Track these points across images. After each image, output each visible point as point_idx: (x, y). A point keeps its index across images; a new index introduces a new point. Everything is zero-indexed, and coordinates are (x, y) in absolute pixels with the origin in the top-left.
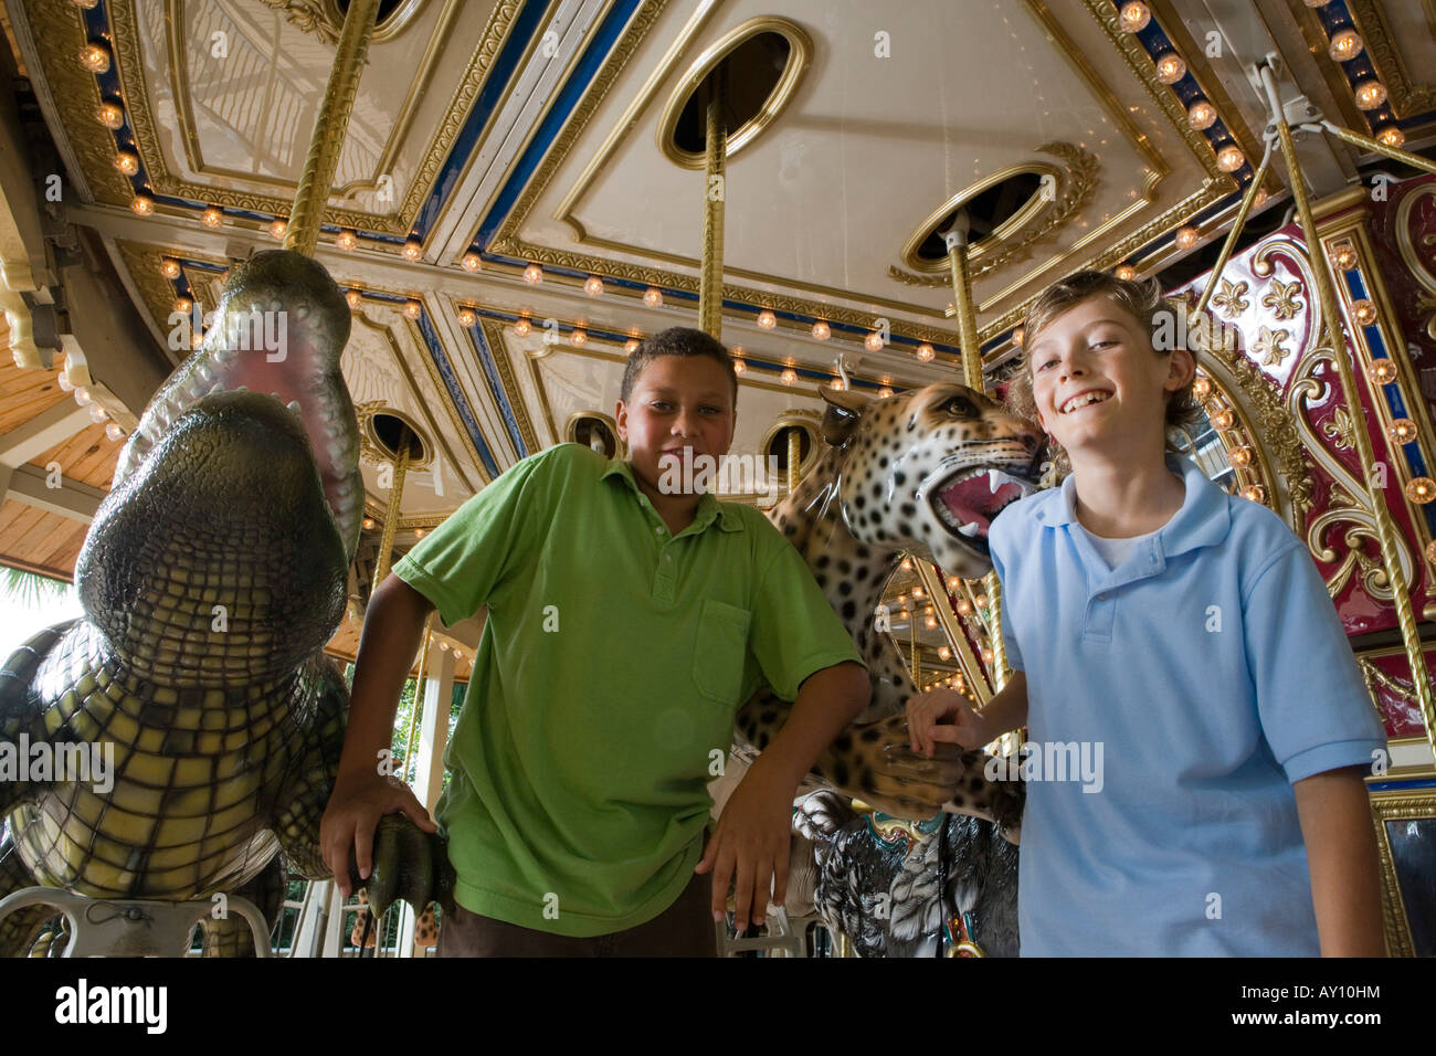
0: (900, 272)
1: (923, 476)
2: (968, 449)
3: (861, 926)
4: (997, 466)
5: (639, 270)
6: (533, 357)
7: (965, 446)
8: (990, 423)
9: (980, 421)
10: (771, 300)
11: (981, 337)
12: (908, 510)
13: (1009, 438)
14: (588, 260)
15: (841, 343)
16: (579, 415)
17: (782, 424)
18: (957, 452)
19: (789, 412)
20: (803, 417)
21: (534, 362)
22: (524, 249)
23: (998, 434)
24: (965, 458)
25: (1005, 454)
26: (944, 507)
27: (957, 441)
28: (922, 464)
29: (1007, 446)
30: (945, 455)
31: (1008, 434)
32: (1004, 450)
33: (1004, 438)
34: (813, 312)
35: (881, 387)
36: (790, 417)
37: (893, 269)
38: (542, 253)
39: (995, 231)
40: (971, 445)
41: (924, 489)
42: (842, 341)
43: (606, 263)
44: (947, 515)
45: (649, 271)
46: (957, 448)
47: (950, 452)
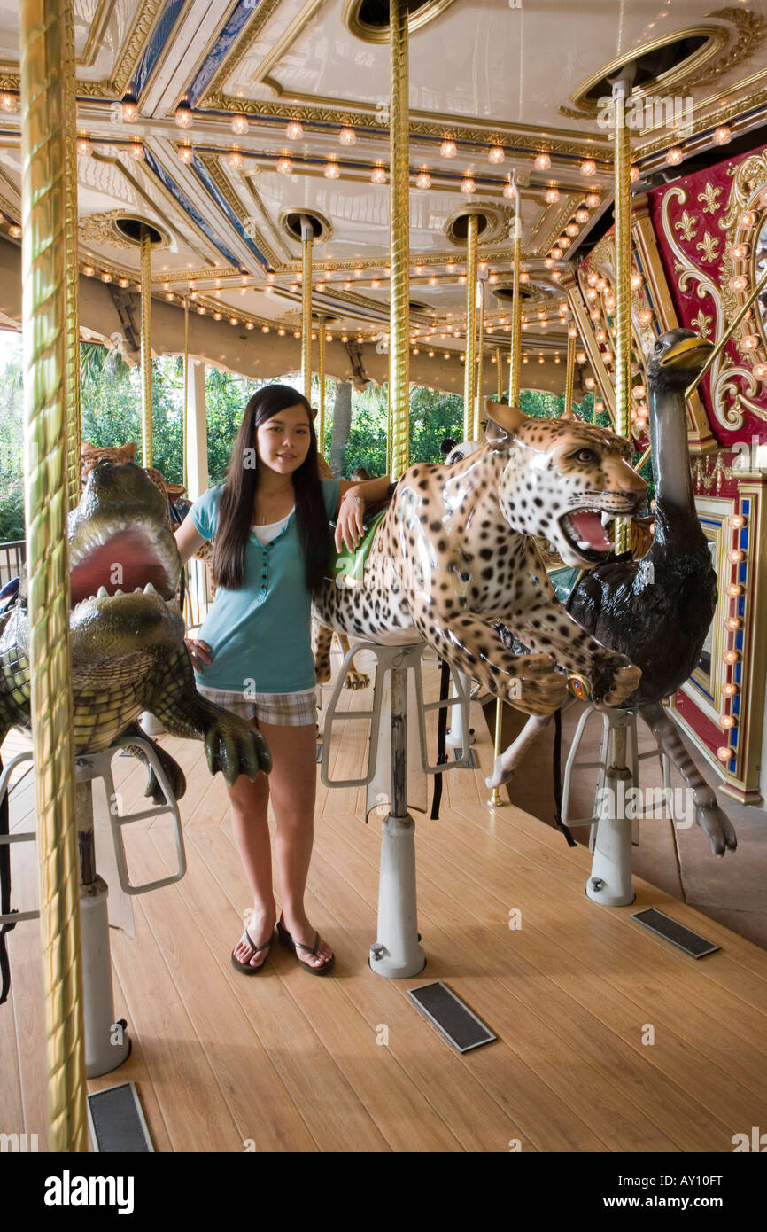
0: (569, 111)
1: (556, 506)
2: (588, 496)
3: (512, 643)
4: (607, 511)
5: (334, 114)
6: (247, 176)
7: (586, 493)
8: (606, 475)
9: (600, 470)
10: (451, 132)
11: (638, 154)
12: (544, 524)
13: (618, 494)
14: (288, 109)
15: (514, 160)
16: (290, 211)
17: (463, 213)
18: (581, 496)
19: (469, 204)
20: (481, 207)
21: (248, 180)
22: (229, 102)
23: (611, 487)
24: (585, 501)
25: (613, 505)
26: (569, 525)
27: (581, 488)
28: (555, 498)
29: (616, 500)
30: (572, 496)
31: (617, 490)
32: (613, 502)
33: (614, 493)
34: (490, 139)
35: (548, 188)
36: (469, 207)
37: (563, 109)
38: (245, 105)
39: (659, 78)
40: (591, 493)
41: (557, 514)
42: (515, 159)
43: (304, 109)
44: (571, 530)
45: (342, 114)
46: (581, 494)
47: (576, 495)
